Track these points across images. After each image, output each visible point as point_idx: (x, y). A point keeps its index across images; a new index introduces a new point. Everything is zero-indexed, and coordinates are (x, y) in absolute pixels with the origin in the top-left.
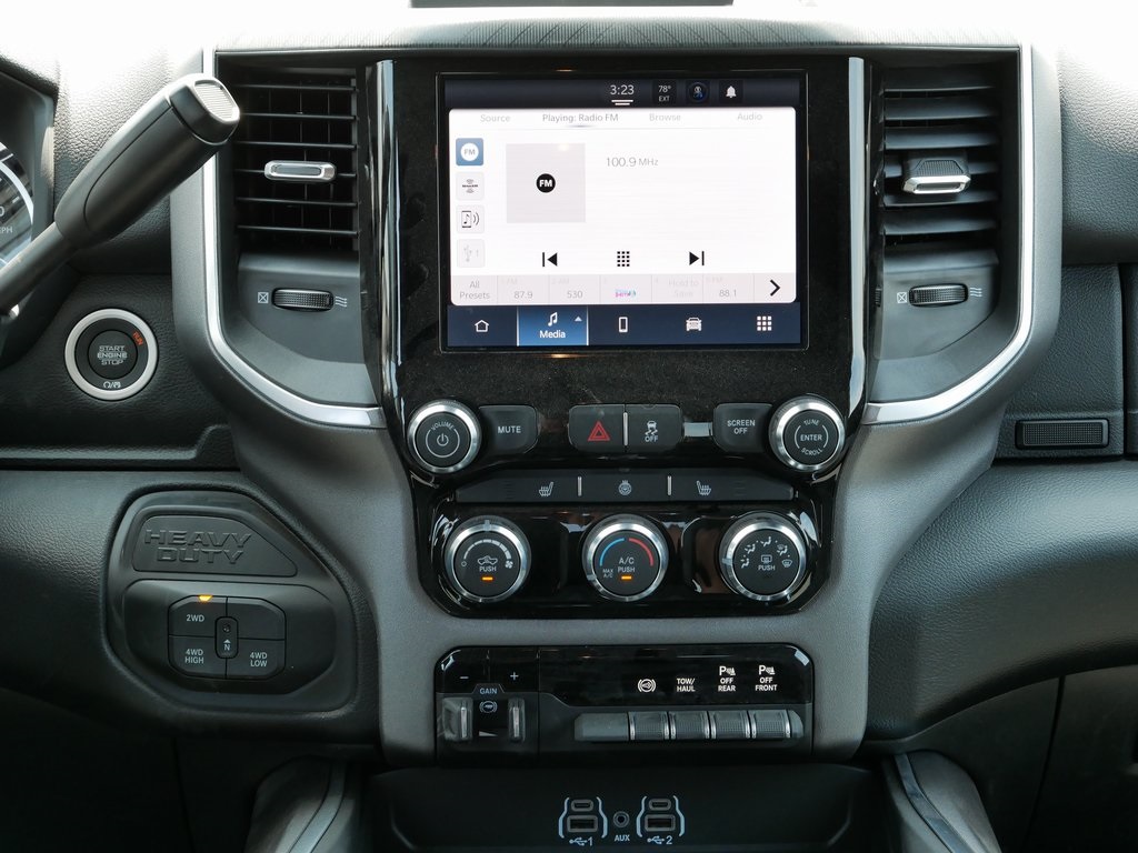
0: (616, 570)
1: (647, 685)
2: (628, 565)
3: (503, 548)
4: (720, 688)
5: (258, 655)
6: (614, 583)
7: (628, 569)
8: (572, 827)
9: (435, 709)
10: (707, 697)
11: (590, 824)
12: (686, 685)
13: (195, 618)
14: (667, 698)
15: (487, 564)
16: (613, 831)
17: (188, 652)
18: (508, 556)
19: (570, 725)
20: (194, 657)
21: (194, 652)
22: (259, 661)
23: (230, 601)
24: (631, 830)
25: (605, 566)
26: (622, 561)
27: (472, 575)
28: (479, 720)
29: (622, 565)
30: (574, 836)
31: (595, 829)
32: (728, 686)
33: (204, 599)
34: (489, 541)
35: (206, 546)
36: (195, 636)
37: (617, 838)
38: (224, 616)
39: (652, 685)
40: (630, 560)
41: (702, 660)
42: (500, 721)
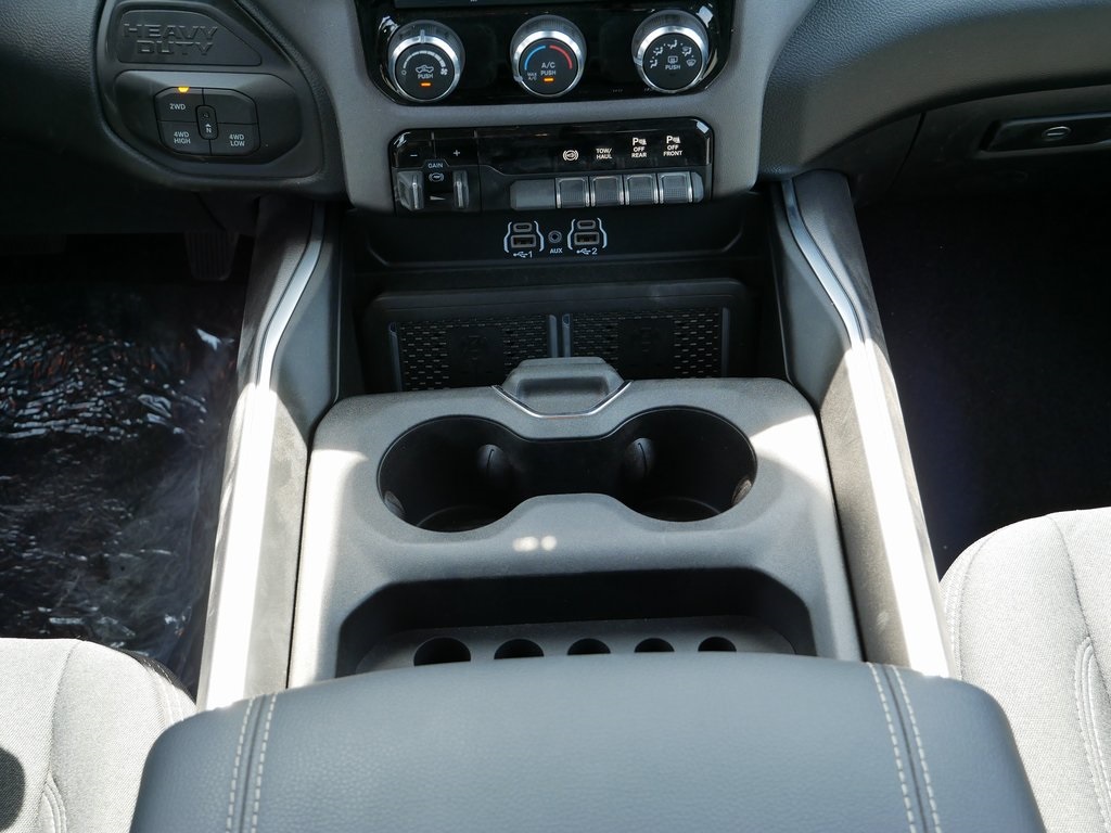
0: (539, 74)
1: (571, 155)
2: (549, 68)
3: (438, 57)
4: (633, 155)
5: (236, 137)
6: (539, 83)
7: (550, 73)
8: (515, 243)
9: (392, 181)
10: (623, 165)
11: (531, 240)
12: (604, 153)
13: (177, 107)
14: (588, 166)
15: (425, 72)
16: (548, 245)
17: (176, 134)
18: (443, 64)
19: (506, 190)
20: (182, 138)
21: (181, 134)
22: (238, 141)
23: (206, 92)
24: (563, 244)
25: (529, 70)
26: (544, 65)
27: (412, 82)
28: (429, 188)
29: (544, 69)
30: (517, 250)
31: (534, 245)
32: (639, 153)
33: (183, 90)
34: (424, 52)
35: (179, 39)
36: (179, 121)
37: (552, 251)
38: (201, 104)
39: (575, 155)
40: (552, 64)
41: (618, 134)
42: (447, 188)
